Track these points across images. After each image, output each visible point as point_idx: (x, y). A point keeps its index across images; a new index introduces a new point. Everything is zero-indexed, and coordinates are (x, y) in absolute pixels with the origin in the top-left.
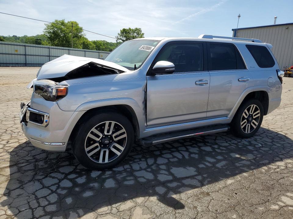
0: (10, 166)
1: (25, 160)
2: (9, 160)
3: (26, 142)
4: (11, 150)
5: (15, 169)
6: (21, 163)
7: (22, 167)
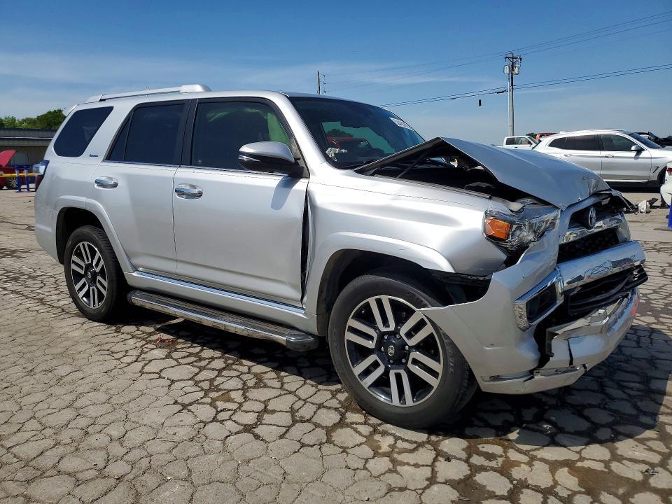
0: (664, 393)
1: (624, 392)
2: (662, 409)
3: (587, 444)
4: (649, 434)
5: (655, 385)
6: (638, 390)
7: (639, 383)
